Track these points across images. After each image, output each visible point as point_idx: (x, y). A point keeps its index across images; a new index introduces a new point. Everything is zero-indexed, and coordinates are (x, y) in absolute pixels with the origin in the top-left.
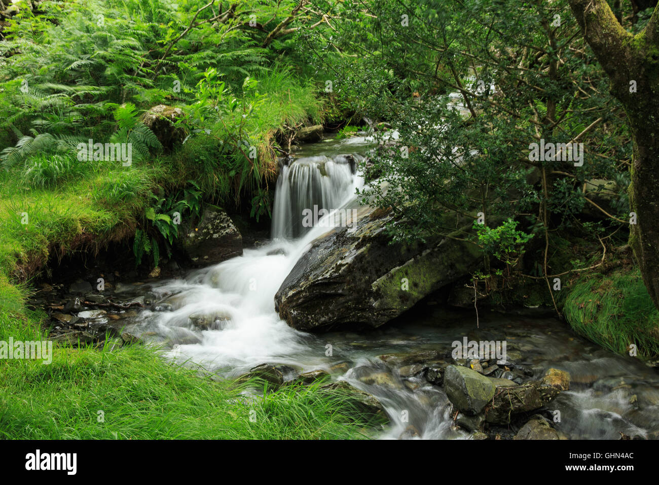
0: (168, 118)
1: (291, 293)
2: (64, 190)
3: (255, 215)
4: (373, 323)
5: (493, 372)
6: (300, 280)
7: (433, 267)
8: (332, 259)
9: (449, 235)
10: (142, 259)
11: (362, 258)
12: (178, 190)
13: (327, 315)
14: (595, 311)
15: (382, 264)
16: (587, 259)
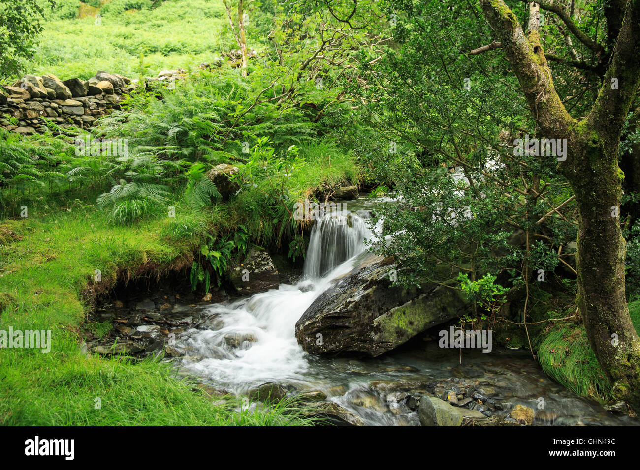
0: (227, 174)
1: (307, 323)
2: (140, 227)
3: (292, 255)
4: (372, 353)
5: (467, 404)
6: (316, 312)
7: (427, 309)
8: (344, 296)
9: (443, 284)
10: (197, 286)
11: (367, 297)
12: (231, 232)
13: (335, 343)
14: (564, 357)
15: (384, 304)
16: (564, 310)
